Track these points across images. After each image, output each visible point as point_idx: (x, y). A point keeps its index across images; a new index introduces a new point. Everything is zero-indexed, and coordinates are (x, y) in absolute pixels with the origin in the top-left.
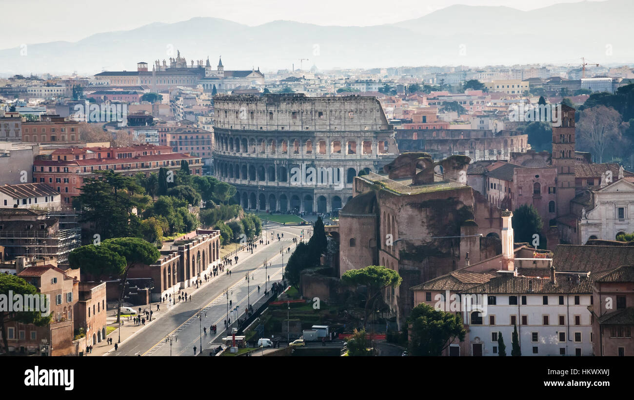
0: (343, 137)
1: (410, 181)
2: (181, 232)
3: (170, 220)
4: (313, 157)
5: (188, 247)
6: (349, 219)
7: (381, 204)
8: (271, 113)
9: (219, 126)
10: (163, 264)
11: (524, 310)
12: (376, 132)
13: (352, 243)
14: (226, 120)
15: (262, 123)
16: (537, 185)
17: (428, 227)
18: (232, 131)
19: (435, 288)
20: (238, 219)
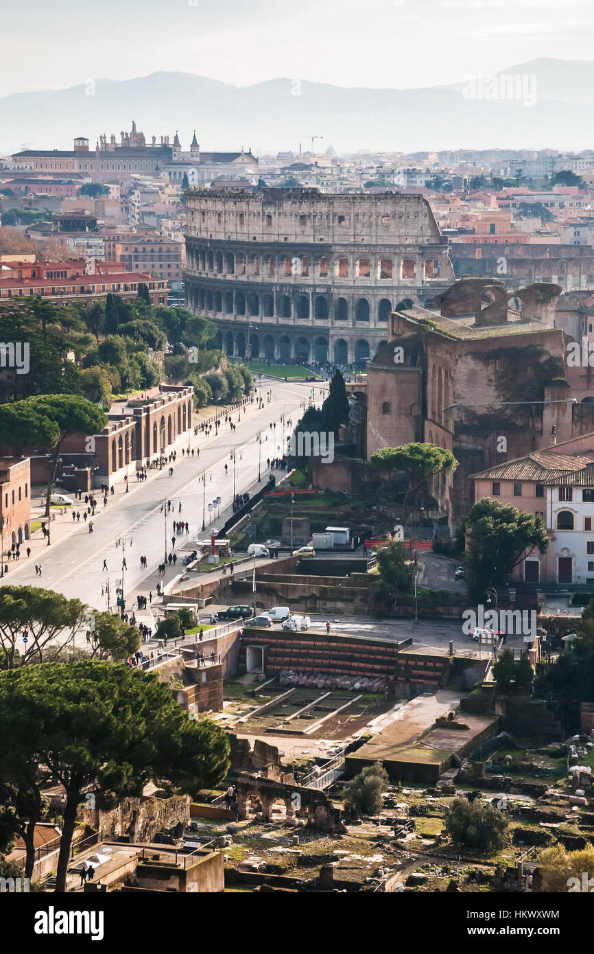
0: (374, 254)
1: (472, 321)
2: (137, 388)
3: (121, 371)
4: (330, 283)
5: (147, 410)
6: (382, 374)
7: (429, 352)
8: (269, 217)
9: (193, 234)
10: (111, 434)
12: (422, 247)
13: (386, 408)
14: (204, 226)
15: (255, 230)
17: (498, 387)
18: (211, 241)
19: (506, 476)
20: (219, 371)
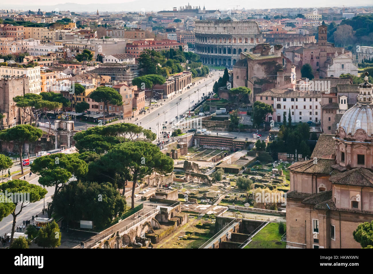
0: (243, 37)
1: (260, 55)
2: (176, 73)
3: (172, 68)
4: (231, 45)
5: (178, 78)
6: (237, 69)
7: (249, 63)
8: (216, 28)
9: (197, 32)
10: (168, 85)
11: (297, 103)
12: (255, 35)
13: (238, 77)
14: (199, 30)
15: (212, 31)
16: (312, 56)
17: (265, 72)
18: (201, 34)
19: (264, 95)
20: (201, 68)
